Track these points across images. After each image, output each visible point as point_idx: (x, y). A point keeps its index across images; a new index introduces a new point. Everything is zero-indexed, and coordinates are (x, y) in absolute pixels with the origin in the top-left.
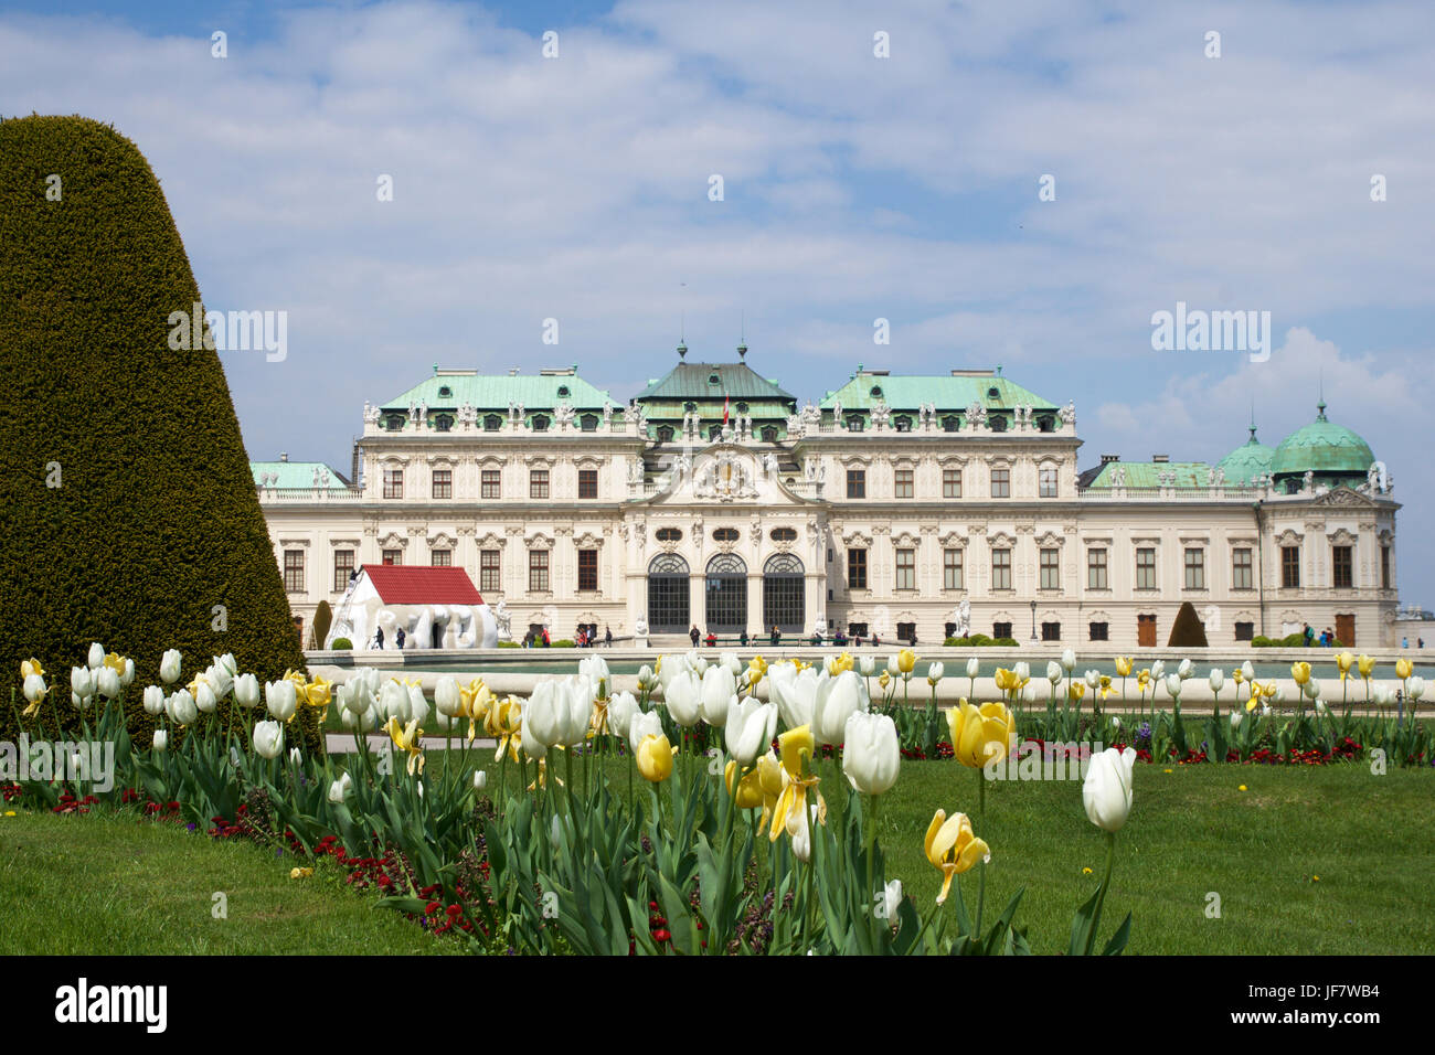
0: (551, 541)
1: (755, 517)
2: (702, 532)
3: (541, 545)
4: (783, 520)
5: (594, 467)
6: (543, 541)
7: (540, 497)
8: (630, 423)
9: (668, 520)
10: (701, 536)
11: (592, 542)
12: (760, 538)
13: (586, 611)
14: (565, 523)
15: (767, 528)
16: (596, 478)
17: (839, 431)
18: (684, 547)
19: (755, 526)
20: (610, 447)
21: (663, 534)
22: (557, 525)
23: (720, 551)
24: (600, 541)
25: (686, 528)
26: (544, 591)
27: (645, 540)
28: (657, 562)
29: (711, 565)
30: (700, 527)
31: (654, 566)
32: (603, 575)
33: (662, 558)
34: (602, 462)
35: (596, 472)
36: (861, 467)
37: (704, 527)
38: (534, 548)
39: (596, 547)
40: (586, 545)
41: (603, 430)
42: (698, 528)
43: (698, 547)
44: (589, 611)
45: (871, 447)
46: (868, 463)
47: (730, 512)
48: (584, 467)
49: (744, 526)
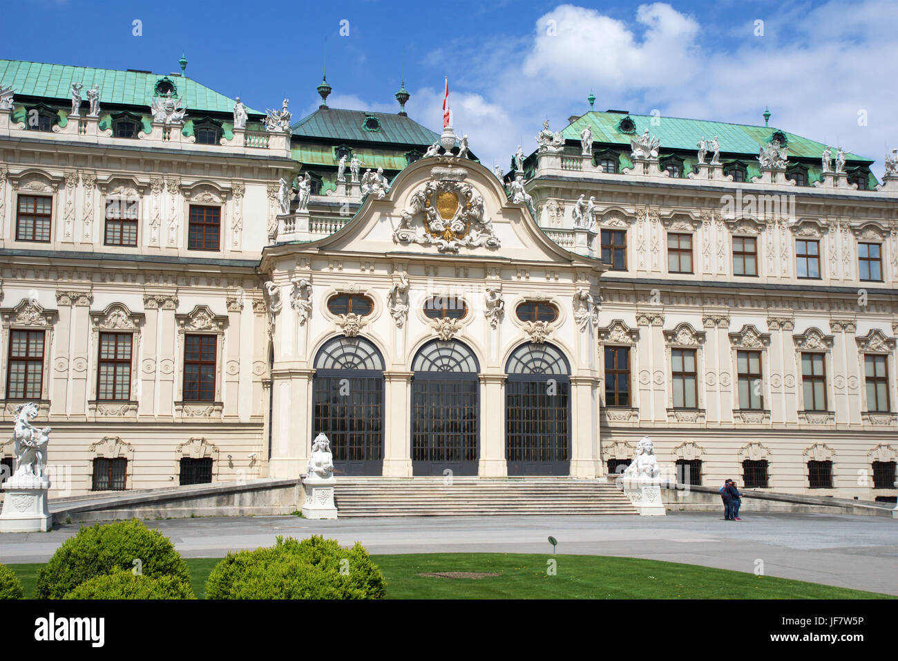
0: (139, 318)
1: (493, 281)
2: (407, 303)
3: (120, 322)
4: (537, 288)
5: (216, 200)
6: (125, 317)
7: (121, 245)
8: (276, 134)
9: (350, 280)
10: (404, 308)
11: (208, 322)
12: (500, 314)
13: (195, 436)
14: (163, 289)
15: (511, 301)
16: (218, 219)
17: (589, 170)
18: (378, 325)
19: (493, 295)
20: (243, 169)
21: (341, 303)
22: (150, 292)
23: (435, 335)
24: (223, 321)
25: (381, 295)
26: (122, 401)
27: (309, 311)
28: (329, 350)
29: (420, 359)
30: (404, 292)
31: (323, 356)
32: (225, 377)
33: (337, 344)
34: (228, 193)
35: (218, 209)
36: (620, 224)
37: (410, 293)
38: (107, 327)
39: (215, 329)
40: (198, 325)
41: (232, 143)
42: (399, 295)
43: (400, 326)
44: (200, 436)
45: (636, 196)
46: (630, 219)
47: (452, 270)
48: (198, 199)
49: (474, 295)
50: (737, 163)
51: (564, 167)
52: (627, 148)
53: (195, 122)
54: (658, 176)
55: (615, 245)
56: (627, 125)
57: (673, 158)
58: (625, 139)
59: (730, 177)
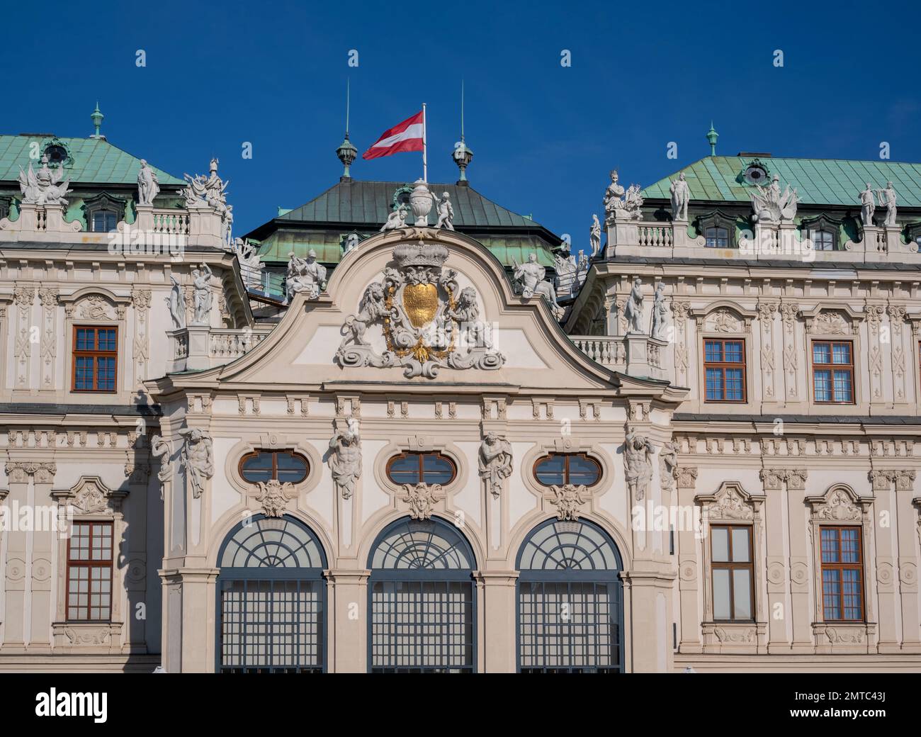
15: (523, 453)
18: (313, 497)
25: (319, 452)
43: (348, 497)
53: (88, 201)
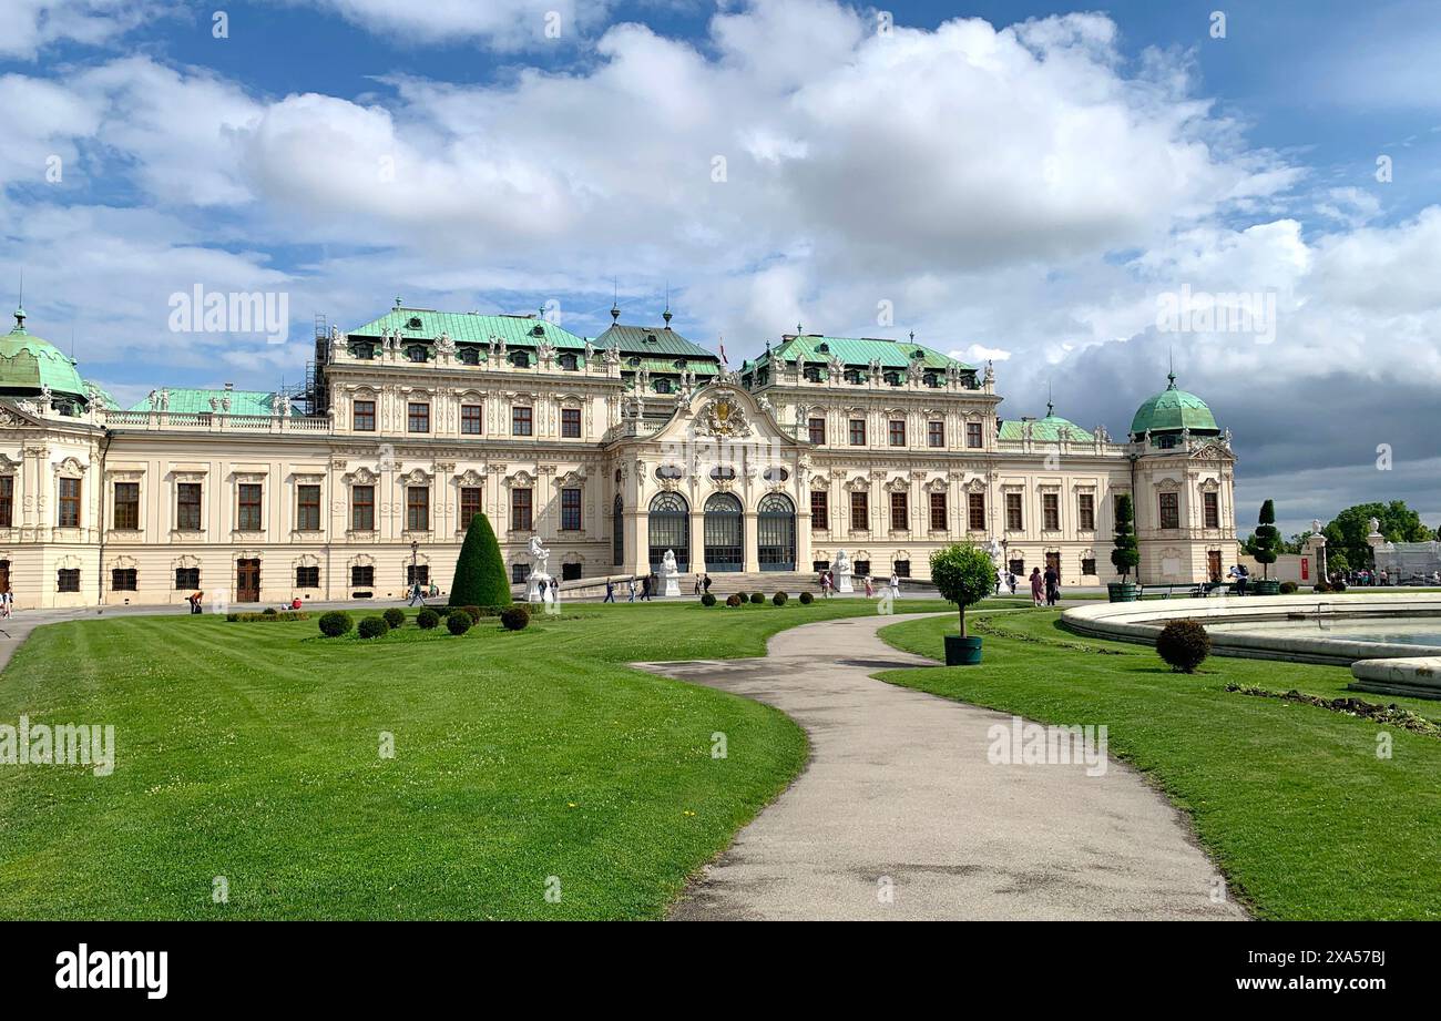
17: (802, 381)
35: (579, 410)
45: (830, 397)
46: (827, 411)
48: (567, 406)
50: (892, 374)
51: (786, 380)
52: (824, 365)
54: (845, 385)
55: (818, 430)
56: (824, 348)
57: (854, 372)
58: (822, 358)
59: (889, 383)
